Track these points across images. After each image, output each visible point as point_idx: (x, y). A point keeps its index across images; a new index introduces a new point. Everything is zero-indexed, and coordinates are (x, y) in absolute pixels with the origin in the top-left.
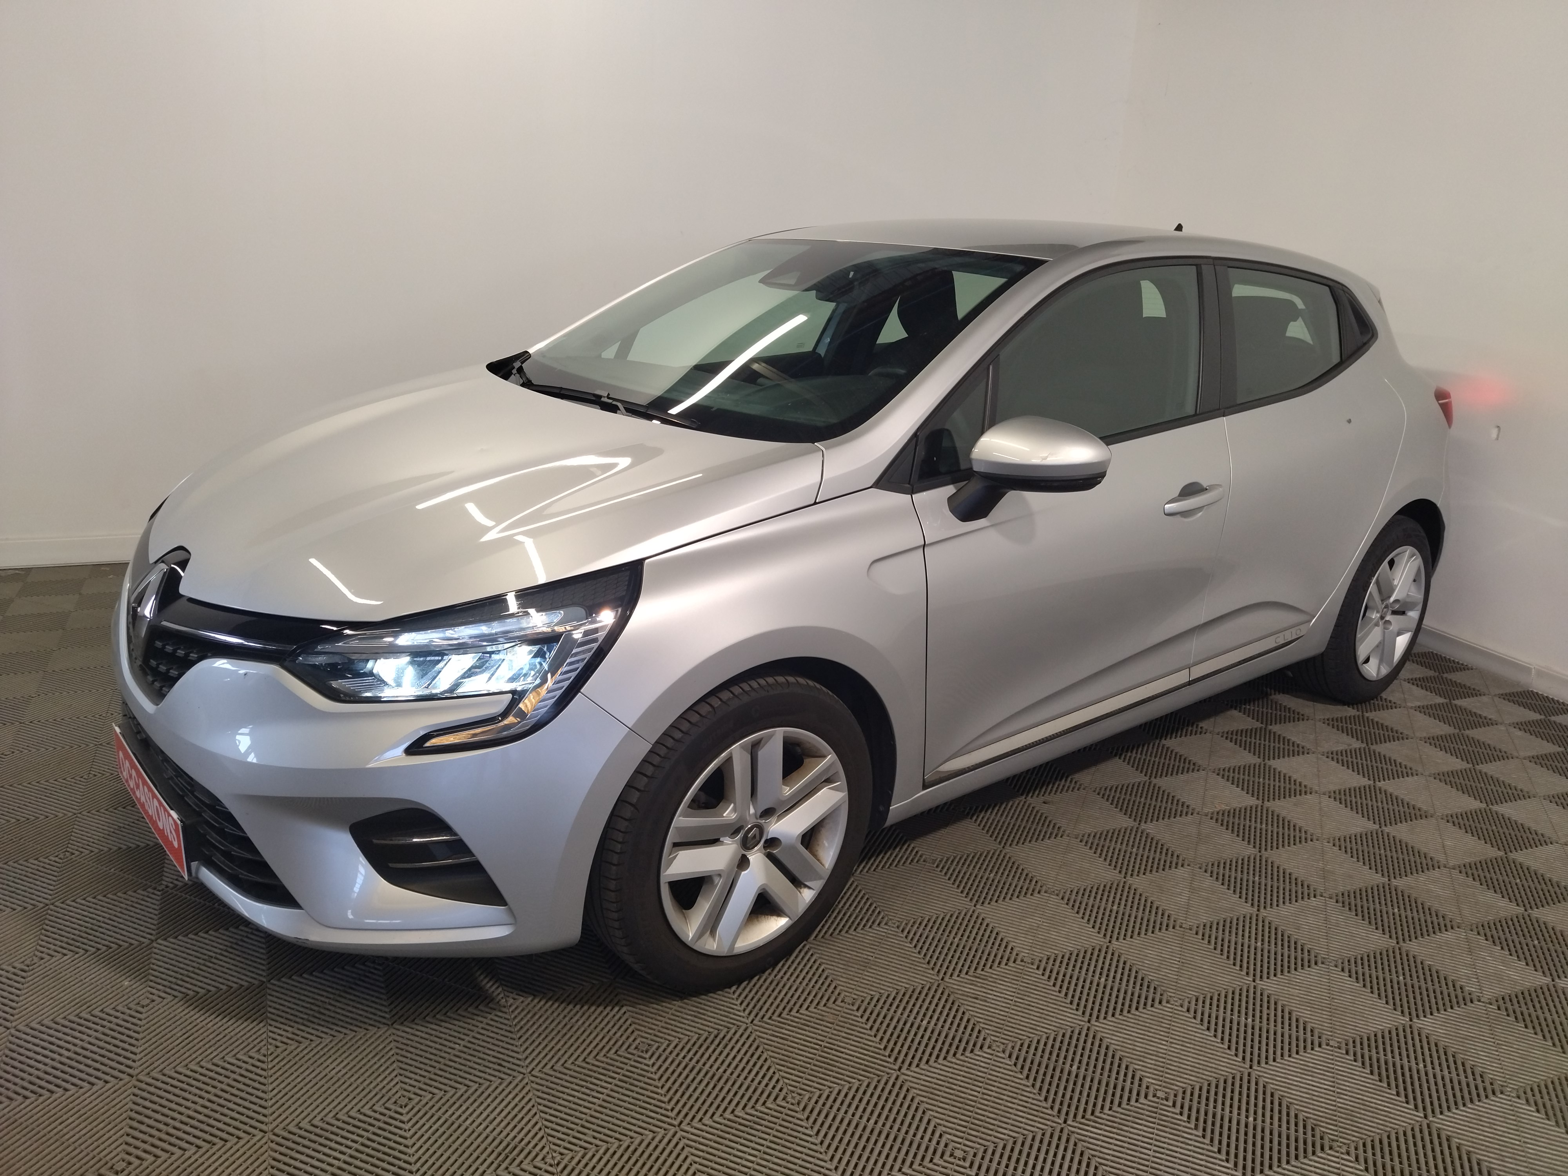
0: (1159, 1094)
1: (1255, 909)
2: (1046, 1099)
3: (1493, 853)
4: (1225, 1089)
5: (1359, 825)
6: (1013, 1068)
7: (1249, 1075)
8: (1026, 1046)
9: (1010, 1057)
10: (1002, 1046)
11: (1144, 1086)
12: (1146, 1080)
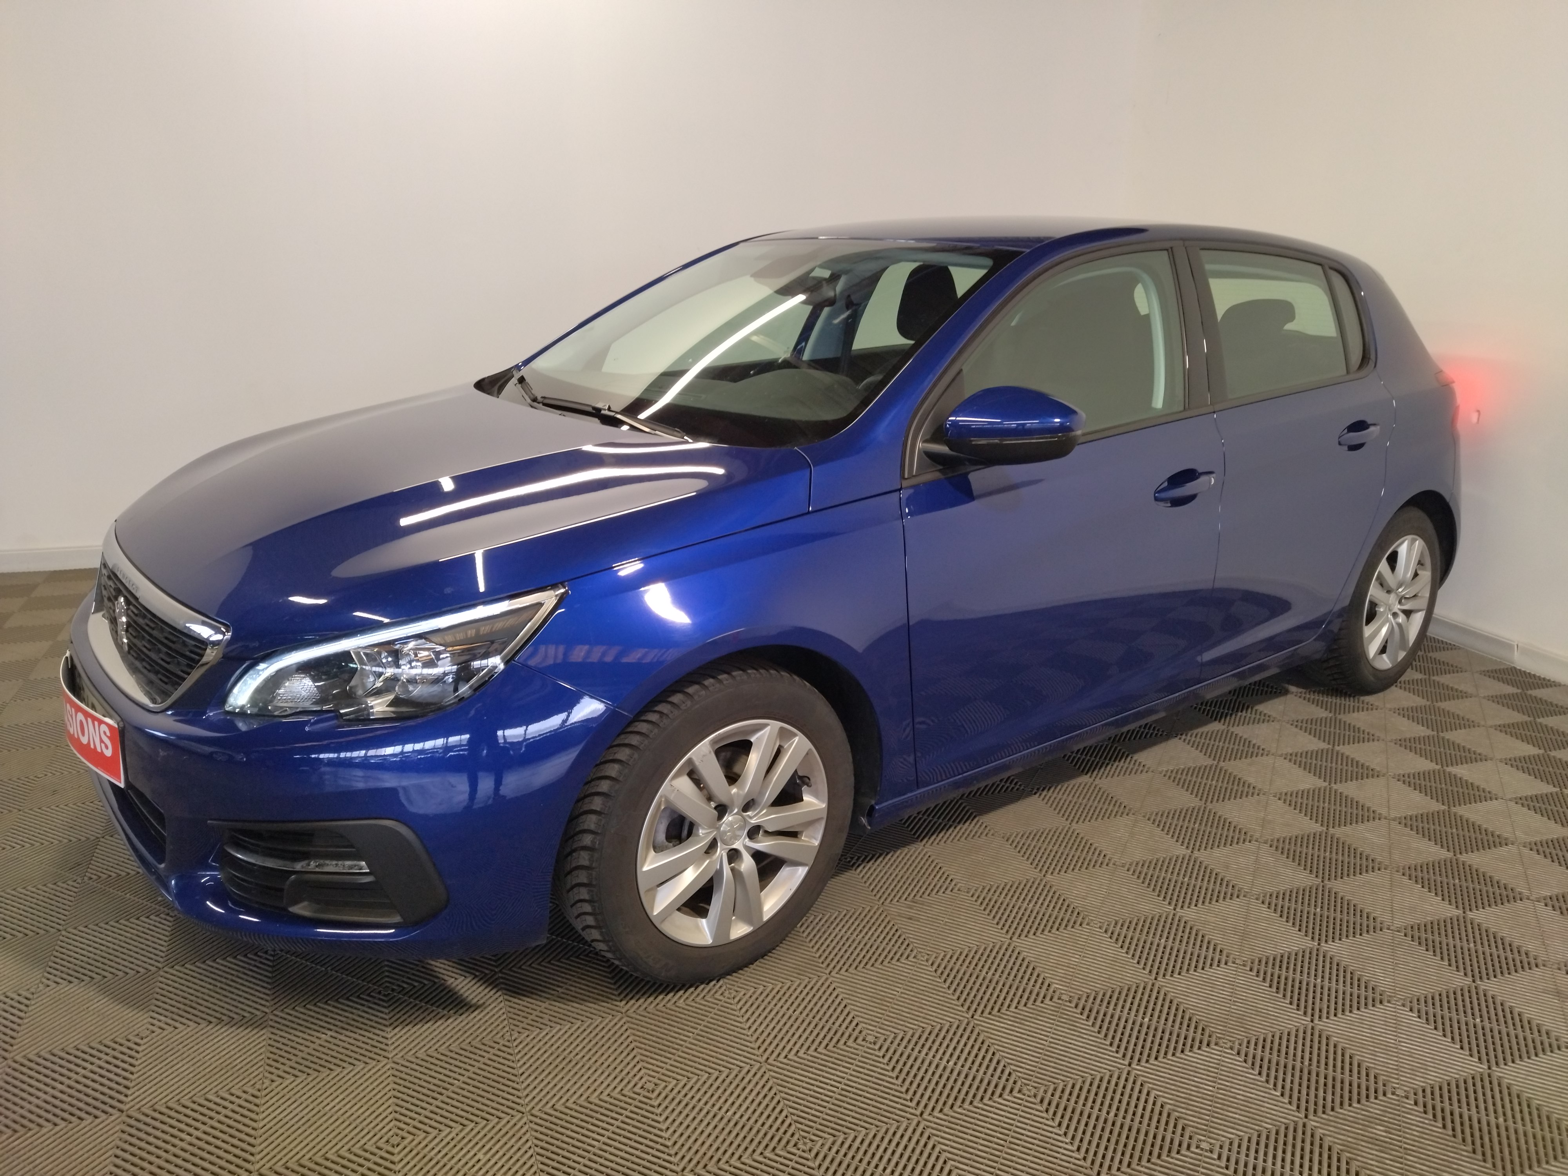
0: (1064, 997)
1: (1189, 851)
2: (958, 999)
3: (1435, 806)
4: (1127, 995)
5: (1308, 782)
6: (933, 974)
7: (1153, 985)
8: (948, 956)
9: (932, 964)
10: (926, 957)
11: (1051, 990)
12: (1053, 986)
